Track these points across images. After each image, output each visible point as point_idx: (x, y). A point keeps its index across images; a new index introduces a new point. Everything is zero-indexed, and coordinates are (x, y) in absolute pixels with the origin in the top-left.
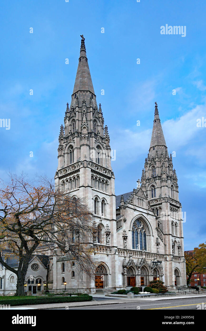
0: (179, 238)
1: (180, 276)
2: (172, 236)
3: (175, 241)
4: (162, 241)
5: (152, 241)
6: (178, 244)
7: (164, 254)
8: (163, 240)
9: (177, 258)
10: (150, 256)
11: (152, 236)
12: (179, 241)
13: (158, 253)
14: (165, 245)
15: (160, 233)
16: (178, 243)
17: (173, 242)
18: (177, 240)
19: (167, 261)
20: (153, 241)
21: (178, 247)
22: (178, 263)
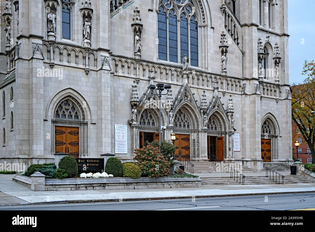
0: (278, 37)
1: (278, 135)
2: (258, 29)
3: (268, 43)
4: (238, 44)
5: (210, 40)
6: (275, 51)
7: (240, 77)
8: (240, 41)
9: (272, 89)
10: (203, 80)
11: (209, 28)
12: (276, 44)
13: (224, 74)
14: (243, 53)
15: (232, 21)
16: (276, 49)
17: (262, 44)
18: (274, 40)
19: (246, 94)
20: (212, 41)
21: (274, 58)
22: (274, 102)
